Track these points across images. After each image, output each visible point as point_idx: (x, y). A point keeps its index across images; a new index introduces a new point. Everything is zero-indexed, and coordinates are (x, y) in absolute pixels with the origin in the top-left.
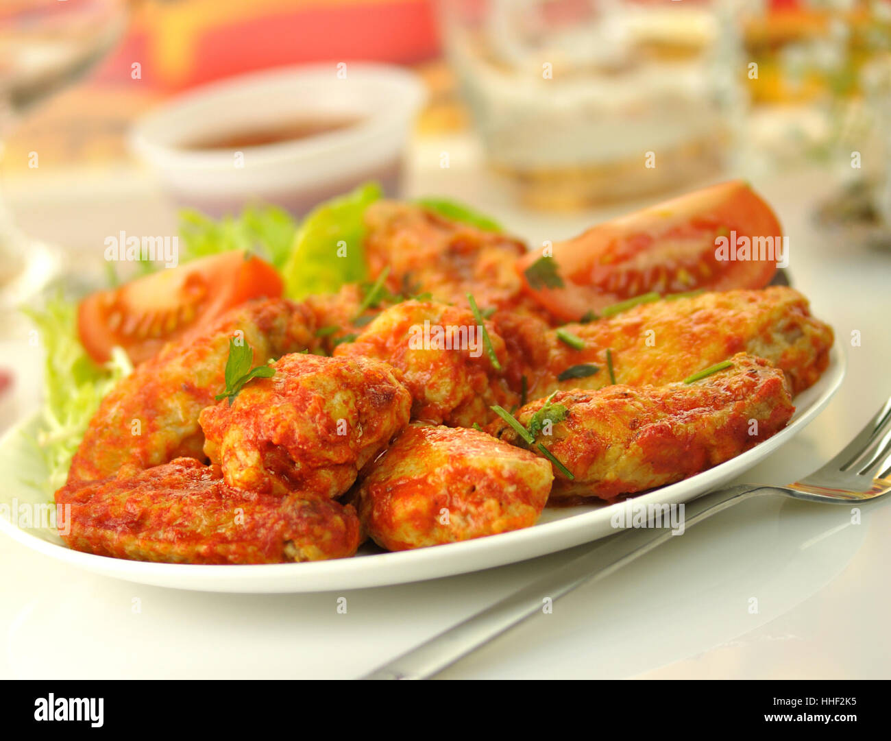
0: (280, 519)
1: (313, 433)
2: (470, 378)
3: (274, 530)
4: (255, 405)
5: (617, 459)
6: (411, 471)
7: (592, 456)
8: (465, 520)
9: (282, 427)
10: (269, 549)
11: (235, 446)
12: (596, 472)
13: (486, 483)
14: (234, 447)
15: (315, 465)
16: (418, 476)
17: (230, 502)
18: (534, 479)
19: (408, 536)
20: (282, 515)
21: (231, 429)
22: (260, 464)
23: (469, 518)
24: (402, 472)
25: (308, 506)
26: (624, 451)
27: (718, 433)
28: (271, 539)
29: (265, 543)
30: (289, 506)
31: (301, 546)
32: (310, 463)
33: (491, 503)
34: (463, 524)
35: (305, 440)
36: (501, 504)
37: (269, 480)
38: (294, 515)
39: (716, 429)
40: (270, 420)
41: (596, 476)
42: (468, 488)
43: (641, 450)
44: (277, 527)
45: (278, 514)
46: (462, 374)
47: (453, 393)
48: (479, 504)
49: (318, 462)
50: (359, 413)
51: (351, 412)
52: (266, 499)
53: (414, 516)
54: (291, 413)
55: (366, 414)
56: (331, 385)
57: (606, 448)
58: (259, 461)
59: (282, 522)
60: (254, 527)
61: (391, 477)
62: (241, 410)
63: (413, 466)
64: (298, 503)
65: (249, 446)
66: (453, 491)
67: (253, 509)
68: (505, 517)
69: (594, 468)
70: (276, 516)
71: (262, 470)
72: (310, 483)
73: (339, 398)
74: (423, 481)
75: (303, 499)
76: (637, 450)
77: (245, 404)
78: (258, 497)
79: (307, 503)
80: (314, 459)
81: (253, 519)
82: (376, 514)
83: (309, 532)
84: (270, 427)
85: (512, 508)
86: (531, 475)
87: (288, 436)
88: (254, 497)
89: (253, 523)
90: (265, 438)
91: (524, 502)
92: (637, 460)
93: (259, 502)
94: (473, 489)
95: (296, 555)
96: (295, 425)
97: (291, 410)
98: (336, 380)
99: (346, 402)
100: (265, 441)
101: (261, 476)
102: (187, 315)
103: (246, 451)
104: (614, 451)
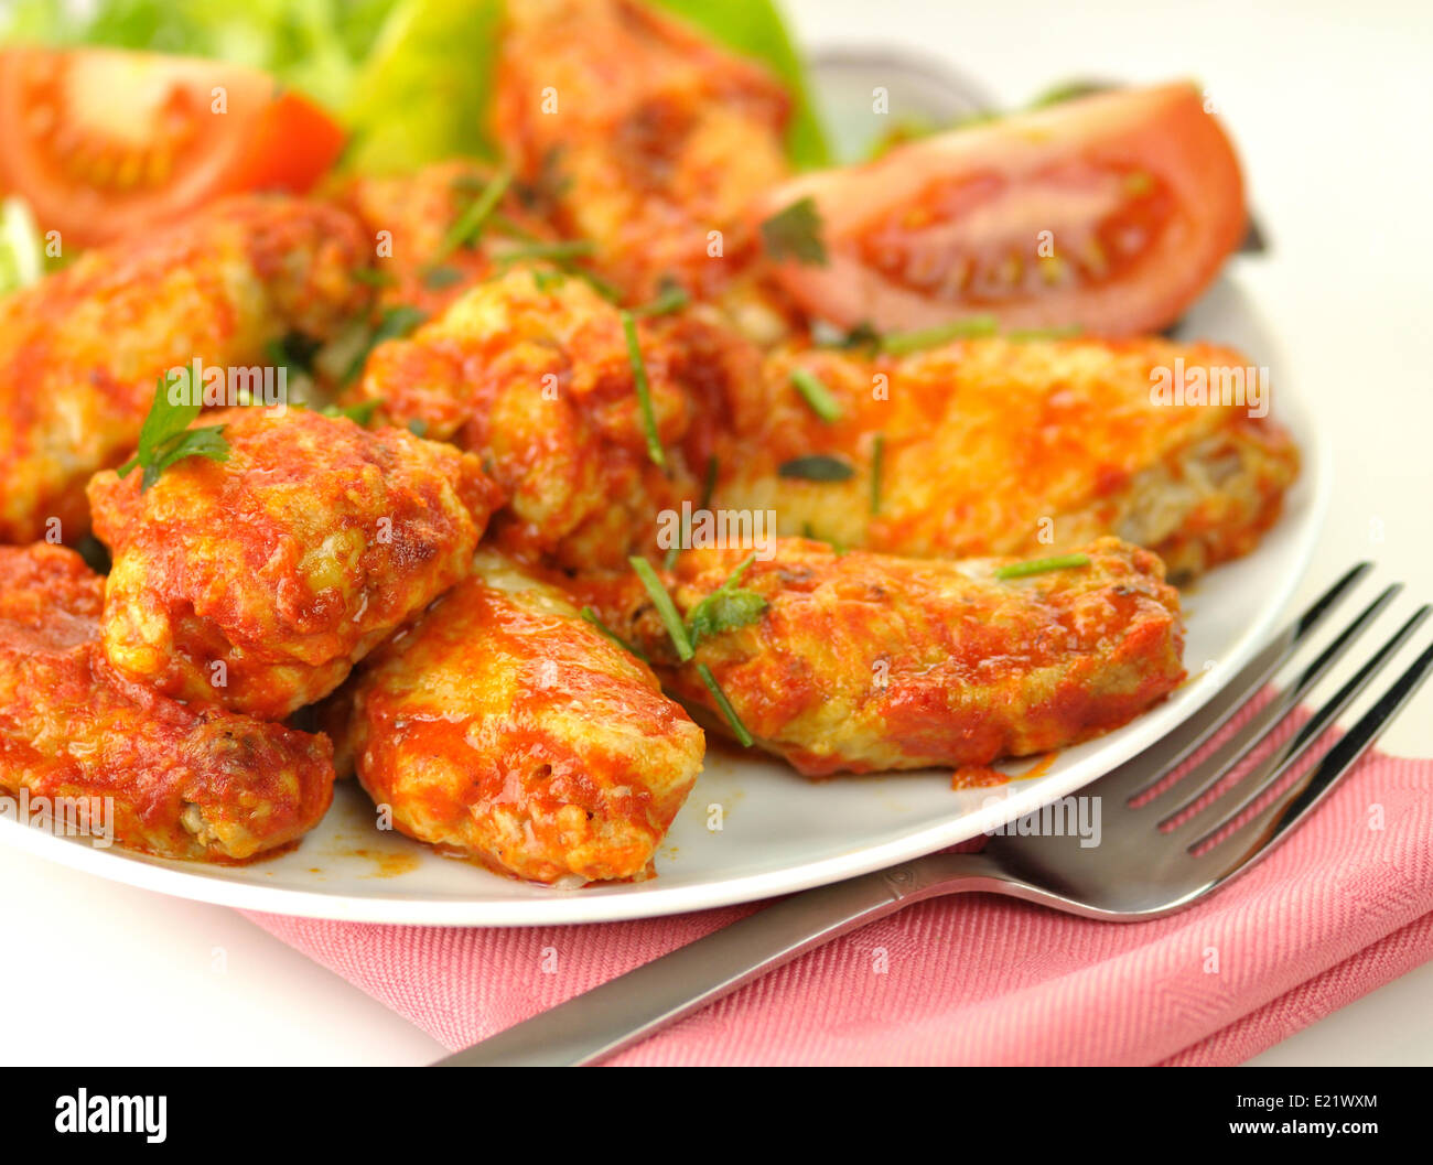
0: (180, 764)
1: (268, 612)
2: (604, 477)
3: (167, 781)
4: (179, 523)
5: (839, 723)
6: (445, 698)
7: (792, 711)
8: (521, 828)
9: (213, 591)
10: (152, 813)
11: (130, 591)
12: (794, 731)
13: (569, 771)
14: (127, 593)
15: (267, 660)
16: (454, 716)
17: (102, 697)
18: (660, 777)
19: (418, 822)
20: (186, 758)
21: (128, 557)
22: (166, 641)
23: (528, 826)
24: (431, 692)
25: (235, 751)
26: (853, 712)
27: (1033, 714)
28: (160, 796)
29: (147, 801)
30: (200, 743)
31: (211, 818)
32: (259, 655)
33: (573, 815)
34: (516, 836)
35: (252, 623)
36: (590, 816)
37: (180, 669)
38: (207, 763)
39: (1029, 707)
40: (196, 565)
41: (795, 739)
42: (536, 766)
43: (883, 721)
44: (173, 777)
45: (178, 752)
46: (589, 472)
47: (567, 506)
48: (550, 805)
49: (273, 658)
50: (367, 575)
51: (350, 574)
52: (166, 709)
53: (431, 796)
54: (235, 566)
55: (381, 577)
56: (322, 515)
57: (822, 701)
58: (165, 638)
59: (183, 771)
60: (134, 763)
61: (411, 691)
62: (153, 522)
63: (450, 687)
64: (218, 744)
65: (151, 601)
66: (509, 766)
67: (139, 725)
68: (593, 845)
69: (795, 726)
70: (174, 755)
71: (169, 649)
72: (256, 684)
73: (330, 546)
74: (460, 729)
75: (229, 735)
76: (876, 720)
77: (162, 511)
78: (152, 703)
79: (234, 745)
80: (266, 652)
81: (134, 748)
82: (369, 758)
83: (231, 799)
84: (194, 580)
85: (610, 829)
86: (657, 771)
87: (222, 607)
88: (146, 698)
89: (135, 755)
90: (182, 596)
91: (635, 823)
92: (874, 734)
93: (152, 714)
94: (547, 770)
95: (200, 832)
96: (238, 591)
97: (236, 560)
98: (333, 508)
99: (342, 557)
100: (183, 600)
101: (163, 664)
102: (159, 167)
103: (144, 610)
104: (835, 707)
